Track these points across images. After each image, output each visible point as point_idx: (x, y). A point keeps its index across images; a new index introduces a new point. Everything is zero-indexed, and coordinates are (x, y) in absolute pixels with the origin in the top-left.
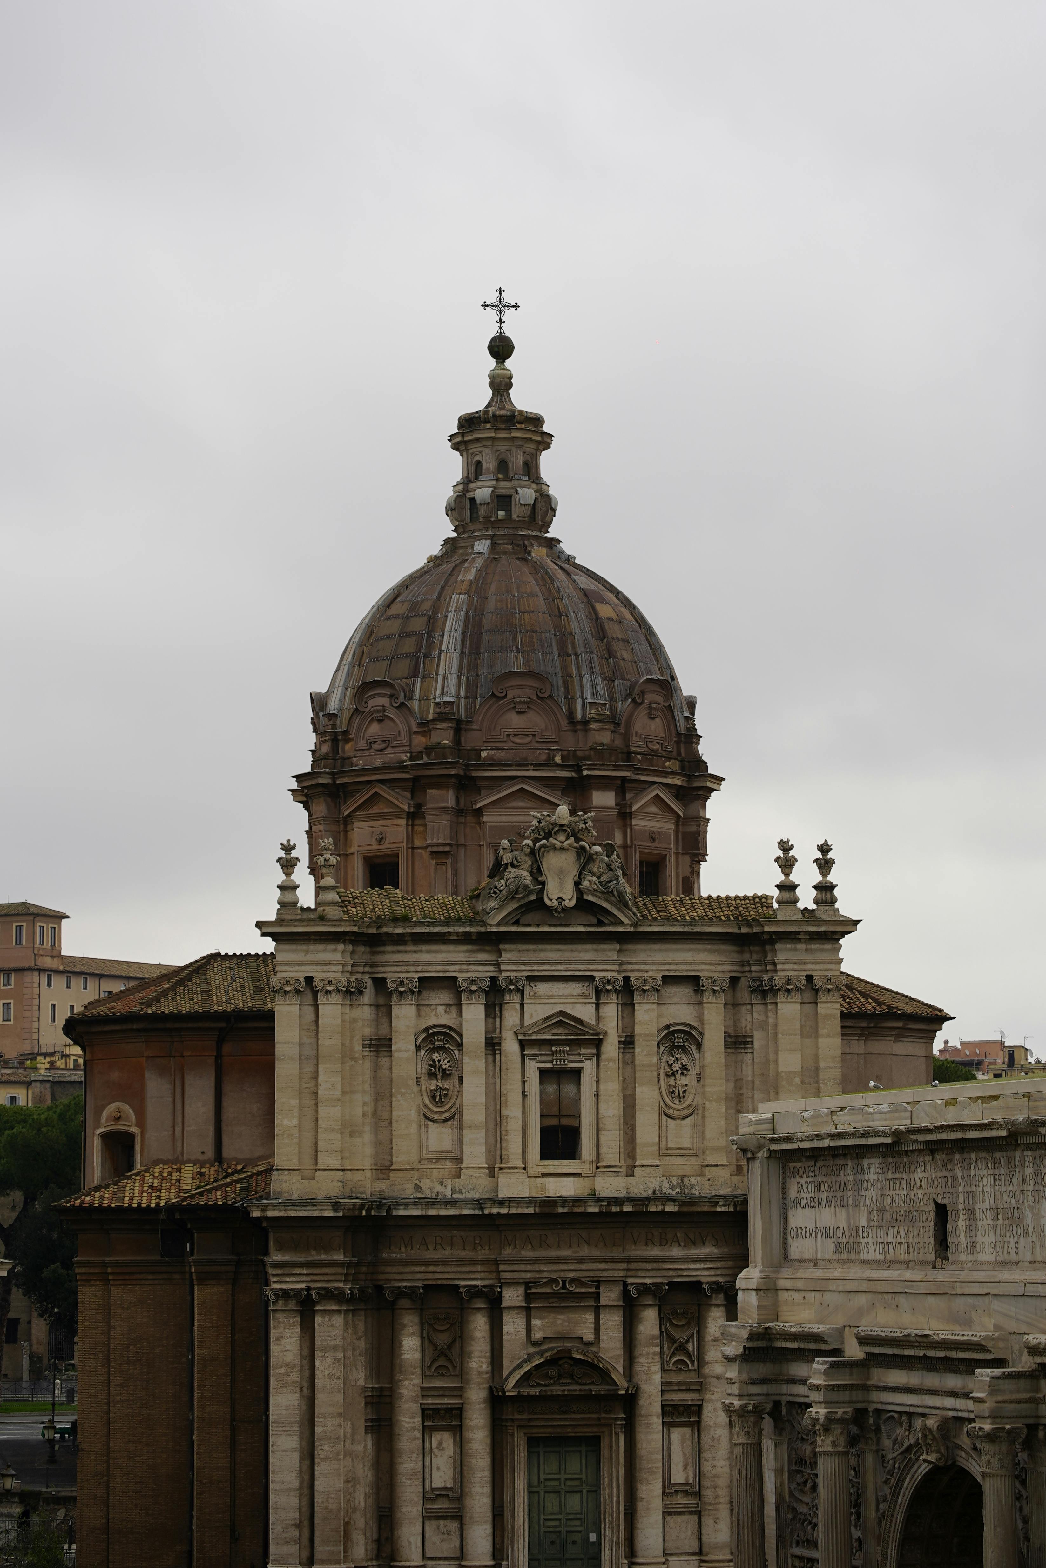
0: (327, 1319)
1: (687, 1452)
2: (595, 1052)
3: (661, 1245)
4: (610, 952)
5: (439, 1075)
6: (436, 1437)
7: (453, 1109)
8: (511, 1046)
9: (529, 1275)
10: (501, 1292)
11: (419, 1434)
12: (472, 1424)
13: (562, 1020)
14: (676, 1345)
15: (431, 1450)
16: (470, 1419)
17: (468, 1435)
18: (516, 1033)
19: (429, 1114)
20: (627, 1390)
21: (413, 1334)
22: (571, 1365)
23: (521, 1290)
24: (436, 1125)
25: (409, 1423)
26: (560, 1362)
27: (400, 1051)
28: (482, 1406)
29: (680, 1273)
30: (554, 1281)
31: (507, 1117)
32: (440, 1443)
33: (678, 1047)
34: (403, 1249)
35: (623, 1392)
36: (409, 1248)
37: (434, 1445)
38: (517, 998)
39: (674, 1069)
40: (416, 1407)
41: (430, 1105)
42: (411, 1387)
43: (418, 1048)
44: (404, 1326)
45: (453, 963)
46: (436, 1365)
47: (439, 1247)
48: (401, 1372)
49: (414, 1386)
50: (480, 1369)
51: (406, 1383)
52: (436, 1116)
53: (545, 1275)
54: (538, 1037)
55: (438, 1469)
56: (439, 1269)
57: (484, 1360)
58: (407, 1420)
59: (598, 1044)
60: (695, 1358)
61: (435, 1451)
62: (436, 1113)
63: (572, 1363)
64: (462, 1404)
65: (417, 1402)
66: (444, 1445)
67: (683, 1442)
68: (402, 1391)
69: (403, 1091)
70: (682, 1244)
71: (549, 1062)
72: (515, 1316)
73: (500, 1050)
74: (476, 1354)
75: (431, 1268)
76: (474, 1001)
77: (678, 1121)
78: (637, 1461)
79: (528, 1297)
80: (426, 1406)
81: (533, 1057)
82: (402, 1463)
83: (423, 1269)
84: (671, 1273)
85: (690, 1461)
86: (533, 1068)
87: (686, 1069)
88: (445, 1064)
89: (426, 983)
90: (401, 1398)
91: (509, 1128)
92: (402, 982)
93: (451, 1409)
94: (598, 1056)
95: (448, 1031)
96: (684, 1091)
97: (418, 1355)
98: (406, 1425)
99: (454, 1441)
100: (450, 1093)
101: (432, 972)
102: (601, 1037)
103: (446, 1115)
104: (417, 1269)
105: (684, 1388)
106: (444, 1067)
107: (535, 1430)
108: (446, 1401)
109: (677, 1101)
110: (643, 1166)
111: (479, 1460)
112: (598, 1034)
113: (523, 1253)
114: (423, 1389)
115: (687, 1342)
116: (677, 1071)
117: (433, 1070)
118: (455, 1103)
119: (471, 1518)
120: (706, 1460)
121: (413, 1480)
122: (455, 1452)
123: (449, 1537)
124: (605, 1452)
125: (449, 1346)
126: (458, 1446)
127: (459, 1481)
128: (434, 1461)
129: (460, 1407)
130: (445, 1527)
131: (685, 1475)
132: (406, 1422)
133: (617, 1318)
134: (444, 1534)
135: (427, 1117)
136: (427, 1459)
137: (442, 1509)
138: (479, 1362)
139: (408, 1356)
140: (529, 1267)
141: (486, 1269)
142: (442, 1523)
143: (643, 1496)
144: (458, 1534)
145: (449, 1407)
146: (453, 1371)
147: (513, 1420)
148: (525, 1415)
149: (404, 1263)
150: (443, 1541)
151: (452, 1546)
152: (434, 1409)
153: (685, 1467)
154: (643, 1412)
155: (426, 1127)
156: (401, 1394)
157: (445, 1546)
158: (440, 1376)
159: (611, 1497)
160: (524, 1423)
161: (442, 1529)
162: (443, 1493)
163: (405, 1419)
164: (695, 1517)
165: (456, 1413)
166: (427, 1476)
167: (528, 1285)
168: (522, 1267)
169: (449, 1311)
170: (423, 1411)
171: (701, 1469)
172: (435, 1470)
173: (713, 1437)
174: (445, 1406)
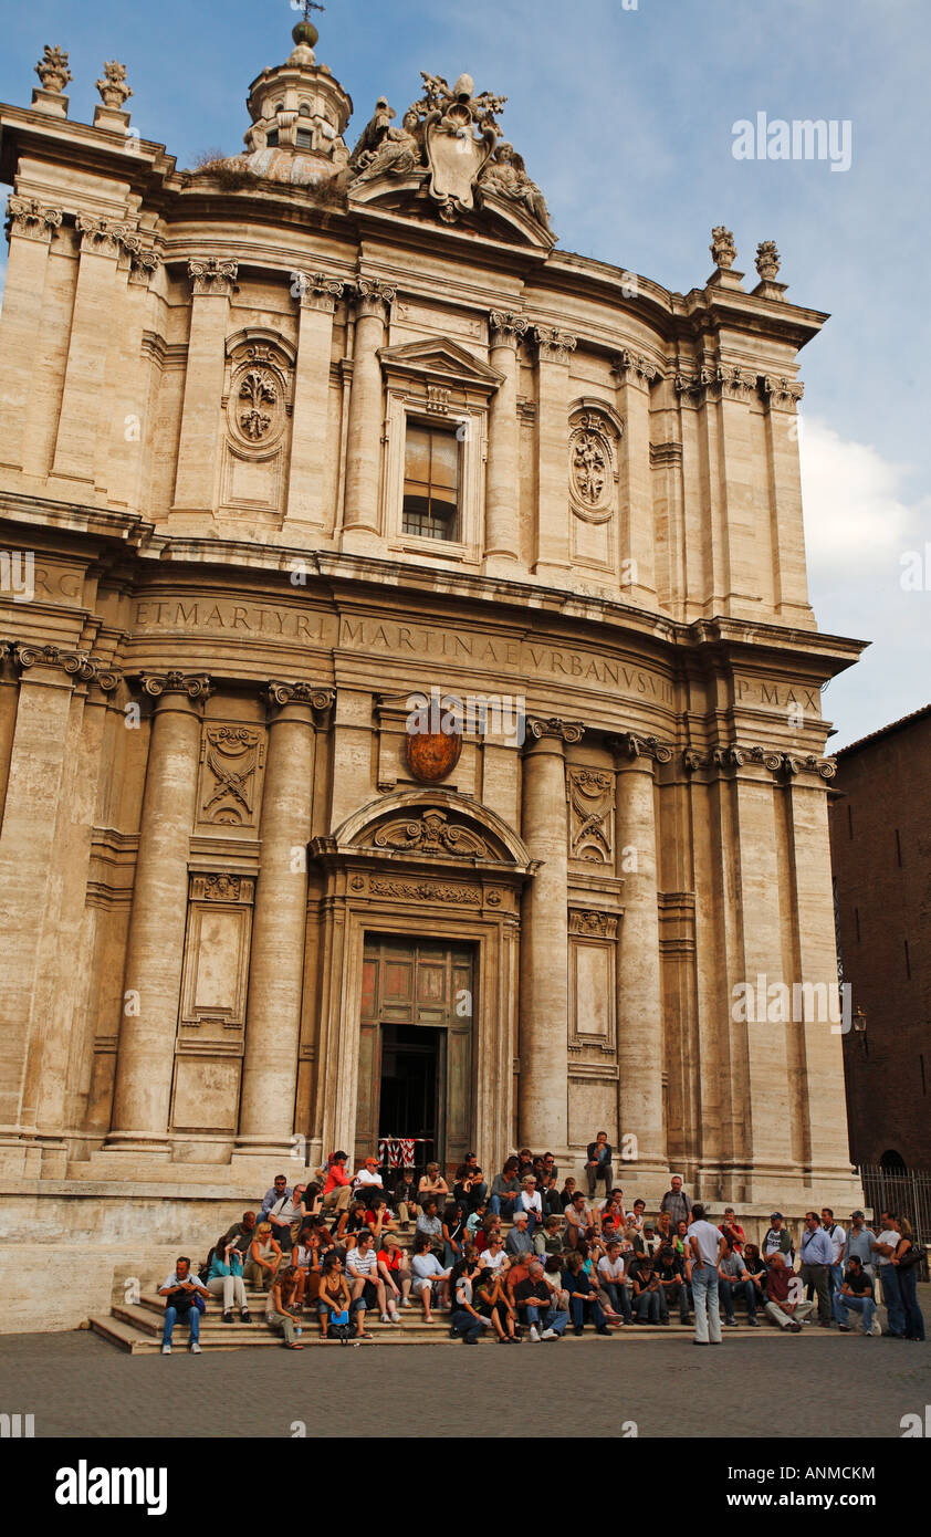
0: (40, 697)
1: (600, 986)
2: (486, 405)
3: (572, 673)
4: (512, 285)
5: (257, 399)
6: (209, 923)
7: (273, 448)
8: (369, 371)
9: (379, 682)
10: (335, 701)
11: (181, 914)
12: (275, 900)
13: (445, 353)
14: (586, 824)
15: (200, 941)
16: (272, 893)
17: (267, 918)
18: (378, 355)
19: (236, 447)
20: (524, 868)
21: (185, 752)
22: (443, 821)
23: (367, 704)
24: (246, 464)
25: (166, 890)
26: (427, 814)
27: (199, 354)
29: (598, 716)
31: (359, 461)
32: (216, 932)
33: (592, 433)
34: (180, 621)
35: (523, 871)
36: (191, 620)
37: (205, 935)
38: (381, 313)
39: (587, 459)
40: (180, 868)
41: (240, 438)
42: (174, 833)
43: (227, 357)
44: (173, 737)
45: (292, 253)
46: (218, 806)
47: (239, 623)
48: (160, 808)
49: (180, 832)
50: (294, 815)
51: (168, 825)
52: (247, 452)
53: (405, 686)
54: (410, 367)
55: (209, 974)
56: (239, 654)
57: (299, 801)
58: (163, 885)
59: (491, 394)
60: (612, 847)
61: (206, 944)
62: (248, 448)
63: (444, 817)
64: (259, 870)
65: (182, 860)
66: (222, 936)
67: (596, 967)
68: (155, 838)
69: (201, 406)
70: (602, 678)
71: (422, 406)
72: (355, 740)
73: (352, 380)
74: (290, 790)
75: (226, 652)
76: (317, 307)
77: (591, 526)
79: (376, 714)
80: (197, 869)
81: (400, 394)
82: (148, 957)
83: (211, 651)
84: (586, 714)
85: (605, 998)
86: (398, 411)
87: (601, 463)
88: (268, 384)
89: (249, 275)
90: (157, 850)
91: (360, 475)
92: (212, 265)
93: (238, 878)
94: (490, 413)
95: (276, 341)
96: (599, 489)
97: (190, 787)
98: (161, 894)
99: (240, 932)
100: (271, 426)
101: (259, 261)
102: (497, 385)
103: (264, 453)
104: (202, 651)
105: (596, 888)
106: (266, 387)
107: (378, 921)
108: (230, 863)
109: (588, 500)
110: (548, 564)
111: (282, 961)
112: (494, 380)
113: (372, 650)
114: (194, 841)
115: (602, 822)
116: (590, 461)
117: (249, 391)
118: (277, 439)
119: (262, 1058)
120: (629, 1000)
121: (165, 988)
122: (240, 950)
123: (218, 1092)
124: (487, 968)
125: (243, 780)
126: (248, 937)
127: (244, 995)
128: (202, 961)
129: (255, 873)
130: (213, 1074)
131: (598, 1022)
132: (160, 888)
133: (508, 767)
134: (208, 1087)
135: (233, 453)
136: (191, 956)
137: (207, 1042)
138: (293, 804)
139: (174, 784)
140: (380, 671)
141: (313, 665)
142: (207, 1067)
143: (543, 1044)
144: (234, 1088)
145: (237, 872)
146: (246, 819)
147: (343, 899)
148: (365, 893)
149: (181, 640)
150: (206, 1099)
151: (222, 1109)
152: (210, 875)
153: (598, 1009)
154: (544, 911)
155: (232, 465)
156: (157, 842)
157: (210, 1108)
158: (223, 823)
159: (495, 1040)
160: (362, 906)
161: (206, 1075)
162: (212, 1016)
163: (159, 884)
164: (611, 1091)
165: (247, 883)
166: (188, 986)
167: (377, 697)
168: (371, 669)
169: (246, 727)
170: (191, 875)
171: (622, 1014)
172: (201, 978)
173: (641, 965)
174: (229, 872)
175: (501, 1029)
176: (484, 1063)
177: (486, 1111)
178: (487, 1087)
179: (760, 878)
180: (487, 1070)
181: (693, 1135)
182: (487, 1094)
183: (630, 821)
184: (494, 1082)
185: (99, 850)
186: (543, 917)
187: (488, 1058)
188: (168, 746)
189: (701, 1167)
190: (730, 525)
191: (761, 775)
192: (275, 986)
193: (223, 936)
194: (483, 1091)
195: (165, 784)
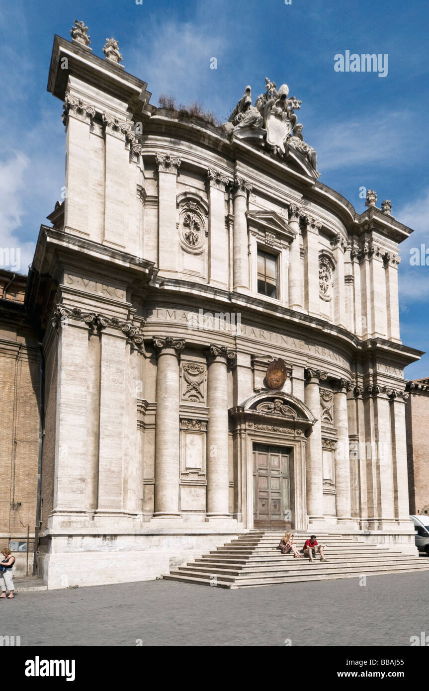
1: (330, 464)
2: (289, 245)
3: (323, 355)
4: (297, 195)
5: (192, 226)
6: (190, 437)
7: (201, 250)
8: (242, 221)
9: (253, 350)
10: (236, 355)
11: (178, 433)
12: (218, 429)
13: (273, 218)
14: (325, 410)
15: (186, 444)
16: (215, 427)
17: (212, 436)
18: (245, 214)
19: (184, 246)
21: (174, 371)
22: (282, 404)
23: (249, 358)
24: (189, 255)
25: (172, 424)
26: (276, 400)
27: (165, 200)
29: (331, 372)
30: (269, 357)
31: (241, 259)
32: (192, 441)
33: (325, 265)
34: (168, 318)
35: (311, 422)
36: (173, 317)
37: (188, 442)
39: (323, 275)
40: (176, 416)
41: (186, 244)
42: (173, 402)
43: (178, 206)
44: (169, 365)
45: (205, 159)
46: (189, 394)
49: (175, 402)
51: (171, 399)
52: (190, 250)
53: (264, 352)
54: (258, 222)
55: (191, 456)
57: (225, 393)
58: (171, 422)
59: (291, 240)
60: (333, 418)
61: (189, 446)
62: (190, 248)
63: (282, 402)
64: (209, 418)
65: (177, 412)
67: (328, 458)
68: (166, 404)
70: (332, 358)
71: (263, 240)
72: (245, 372)
73: (233, 224)
74: (220, 389)
75: (190, 332)
76: (218, 188)
77: (324, 302)
79: (253, 363)
80: (183, 417)
81: (255, 233)
83: (184, 331)
84: (327, 370)
86: (254, 241)
87: (327, 278)
88: (198, 221)
89: (184, 168)
91: (242, 265)
92: (168, 158)
93: (201, 422)
94: (290, 248)
95: (199, 200)
96: (327, 288)
97: (177, 385)
98: (170, 425)
99: (202, 441)
100: (199, 239)
101: (190, 160)
102: (293, 237)
103: (197, 251)
104: (180, 330)
105: (328, 432)
106: (196, 222)
107: (258, 438)
108: (197, 415)
109: (323, 292)
110: (313, 313)
111: (221, 451)
112: (292, 234)
113: (250, 337)
114: (181, 406)
115: (330, 409)
116: (324, 277)
117: (188, 222)
118: (203, 245)
119: (214, 487)
121: (174, 460)
122: (203, 448)
123: (198, 498)
124: (297, 456)
125: (199, 384)
126: (205, 443)
127: (205, 464)
128: (188, 452)
129: (208, 420)
130: (195, 491)
134: (194, 496)
135: (183, 249)
136: (183, 449)
137: (192, 480)
138: (222, 394)
139: (172, 384)
140: (254, 346)
141: (227, 341)
142: (193, 489)
144: (205, 496)
145: (200, 419)
146: (201, 400)
147: (245, 430)
148: (253, 428)
149: (170, 325)
150: (194, 500)
151: (200, 504)
152: (189, 420)
154: (315, 438)
155: (184, 255)
156: (166, 406)
157: (195, 503)
158: (192, 400)
159: (301, 480)
160: (252, 433)
161: (193, 492)
162: (193, 471)
163: (169, 421)
165: (204, 423)
166: (183, 461)
167: (253, 357)
168: (250, 345)
169: (199, 364)
170: (181, 419)
172: (188, 457)
174: (197, 418)
177: (298, 503)
180: (298, 490)
184: (301, 494)
185: (140, 408)
186: (314, 440)
187: (299, 486)
188: (168, 368)
192: (220, 460)
193: (195, 443)
194: (297, 497)
195: (168, 383)
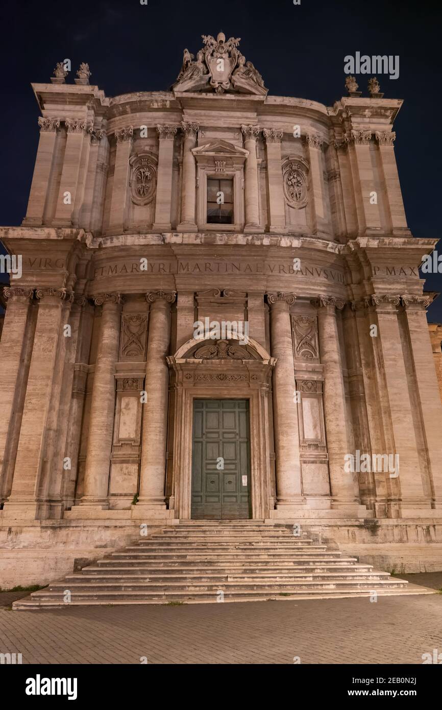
0: (47, 311)
1: (315, 416)
2: (242, 166)
3: (289, 273)
5: (143, 180)
6: (125, 400)
7: (151, 198)
8: (189, 160)
9: (197, 287)
10: (177, 298)
11: (112, 398)
12: (152, 387)
13: (222, 146)
14: (303, 341)
15: (120, 410)
16: (149, 384)
18: (192, 152)
19: (135, 201)
20: (269, 362)
21: (112, 327)
22: (228, 345)
23: (191, 298)
24: (140, 207)
26: (219, 342)
27: (120, 166)
28: (160, 374)
29: (304, 291)
30: (214, 291)
31: (186, 196)
32: (127, 405)
33: (295, 171)
34: (110, 273)
35: (266, 363)
36: (114, 272)
37: (123, 406)
39: (293, 182)
40: (111, 378)
41: (136, 196)
42: (107, 363)
43: (131, 166)
44: (107, 322)
46: (127, 349)
47: (134, 270)
49: (109, 363)
50: (159, 349)
51: (104, 359)
52: (140, 202)
53: (209, 287)
54: (207, 154)
55: (124, 423)
56: (134, 283)
57: (161, 342)
58: (102, 385)
59: (244, 160)
60: (317, 350)
61: (123, 410)
62: (140, 200)
63: (228, 342)
64: (146, 375)
65: (110, 374)
66: (131, 406)
67: (312, 408)
68: (100, 365)
69: (119, 186)
70: (304, 273)
71: (213, 170)
72: (187, 314)
73: (182, 166)
74: (156, 338)
75: (128, 283)
76: (167, 139)
77: (297, 210)
78: (279, 419)
79: (196, 302)
80: (118, 378)
81: (203, 168)
82: (96, 417)
83: (122, 283)
84: (297, 290)
85: (318, 422)
86: (203, 174)
87: (300, 183)
88: (148, 174)
90: (100, 370)
91: (186, 202)
92: (123, 131)
93: (137, 380)
94: (245, 168)
95: (150, 155)
96: (300, 194)
97: (115, 342)
98: (102, 390)
99: (137, 402)
100: (149, 190)
101: (142, 125)
102: (247, 156)
103: (146, 201)
104: (118, 284)
105: (310, 369)
106: (146, 176)
107: (199, 392)
108: (133, 373)
109: (295, 199)
110: (275, 227)
111: (155, 414)
112: (244, 154)
113: (193, 273)
114: (115, 365)
115: (311, 339)
116: (295, 183)
117: (140, 178)
118: (152, 195)
119: (146, 459)
120: (330, 421)
121: (103, 430)
122: (138, 412)
123: (129, 477)
124: (253, 410)
125: (138, 337)
127: (140, 432)
128: (122, 417)
129: (144, 377)
130: (127, 468)
131: (316, 433)
132: (101, 387)
133: (260, 318)
134: (125, 474)
135: (134, 203)
136: (117, 416)
137: (124, 455)
138: (158, 344)
139: (108, 341)
140: (197, 282)
141: (167, 283)
142: (124, 465)
143: (284, 445)
144: (137, 474)
145: (136, 377)
146: (140, 354)
147: (181, 383)
149: (110, 281)
150: (124, 480)
151: (131, 484)
152: (125, 379)
153: (315, 427)
154: (281, 382)
155: (134, 208)
156: (99, 367)
157: (126, 484)
158: (131, 356)
159: (259, 445)
160: (191, 386)
161: (124, 469)
162: (126, 442)
163: (100, 385)
164: (326, 466)
165: (141, 381)
166: (116, 429)
167: (195, 294)
168: (192, 282)
170: (116, 381)
171: (327, 429)
172: (121, 425)
173: (335, 403)
174: (133, 377)
175: (262, 439)
176: (254, 456)
177: (256, 478)
178: (256, 467)
179: (393, 357)
180: (256, 460)
181: (371, 486)
182: (256, 471)
183: (325, 337)
184: (259, 465)
185: (77, 373)
186: (282, 385)
187: (256, 453)
188: (105, 326)
189: (376, 501)
190: (363, 199)
191: (390, 308)
192: (151, 426)
194: (254, 469)
195: (104, 342)
